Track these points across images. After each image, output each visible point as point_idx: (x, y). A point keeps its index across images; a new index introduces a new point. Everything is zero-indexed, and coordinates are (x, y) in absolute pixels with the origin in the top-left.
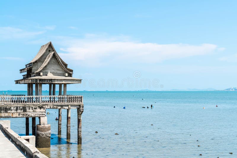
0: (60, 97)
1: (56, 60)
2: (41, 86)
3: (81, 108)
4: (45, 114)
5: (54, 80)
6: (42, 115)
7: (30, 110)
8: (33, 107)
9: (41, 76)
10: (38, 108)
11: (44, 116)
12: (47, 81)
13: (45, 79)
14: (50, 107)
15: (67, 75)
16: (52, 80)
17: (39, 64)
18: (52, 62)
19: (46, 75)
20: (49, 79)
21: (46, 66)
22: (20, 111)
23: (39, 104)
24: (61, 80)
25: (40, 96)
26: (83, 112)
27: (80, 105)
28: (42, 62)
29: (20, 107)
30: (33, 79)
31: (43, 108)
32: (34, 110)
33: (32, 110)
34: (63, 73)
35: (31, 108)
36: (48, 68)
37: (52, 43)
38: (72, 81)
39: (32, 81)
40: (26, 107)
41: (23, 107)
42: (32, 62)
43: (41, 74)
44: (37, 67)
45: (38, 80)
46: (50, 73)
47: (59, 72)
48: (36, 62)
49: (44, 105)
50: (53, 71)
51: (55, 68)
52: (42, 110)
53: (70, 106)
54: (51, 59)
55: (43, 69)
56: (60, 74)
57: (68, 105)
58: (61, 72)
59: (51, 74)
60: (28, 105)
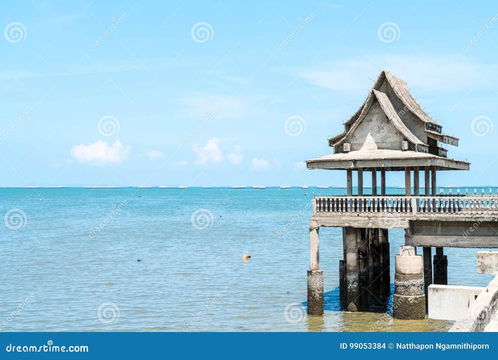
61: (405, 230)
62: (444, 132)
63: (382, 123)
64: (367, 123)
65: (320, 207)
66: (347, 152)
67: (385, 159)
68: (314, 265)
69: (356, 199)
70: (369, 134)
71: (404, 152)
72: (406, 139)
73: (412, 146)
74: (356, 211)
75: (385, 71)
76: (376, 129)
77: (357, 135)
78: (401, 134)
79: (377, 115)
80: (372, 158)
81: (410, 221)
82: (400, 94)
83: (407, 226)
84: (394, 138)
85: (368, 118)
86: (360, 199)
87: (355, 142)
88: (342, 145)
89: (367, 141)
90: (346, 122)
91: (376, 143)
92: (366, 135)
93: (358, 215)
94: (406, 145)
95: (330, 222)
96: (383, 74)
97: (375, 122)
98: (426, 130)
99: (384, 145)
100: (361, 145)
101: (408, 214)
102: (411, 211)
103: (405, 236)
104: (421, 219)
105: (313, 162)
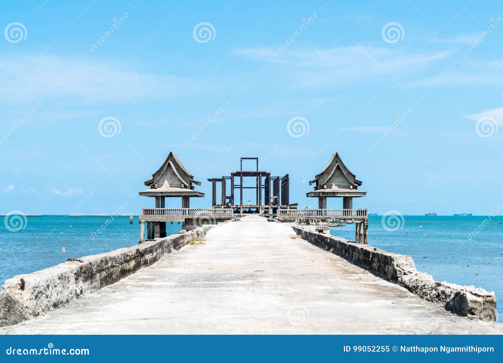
0: (345, 210)
1: (341, 172)
2: (326, 199)
3: (366, 222)
4: (328, 227)
5: (337, 192)
6: (325, 228)
7: (313, 223)
8: (316, 220)
9: (325, 189)
10: (320, 221)
11: (327, 229)
12: (330, 194)
13: (328, 193)
14: (333, 220)
15: (351, 187)
16: (335, 193)
17: (326, 176)
18: (337, 174)
19: (331, 188)
20: (332, 192)
21: (330, 179)
22: (304, 224)
23: (321, 217)
24: (344, 193)
25: (322, 209)
26: (367, 226)
27: (364, 219)
28: (329, 174)
29: (303, 220)
30: (316, 192)
31: (326, 221)
32: (317, 223)
33: (315, 223)
34: (348, 185)
35: (314, 221)
36: (332, 180)
37: (338, 154)
38: (356, 194)
39: (315, 194)
40: (309, 220)
41: (306, 220)
42: (318, 174)
43: (325, 187)
44: (323, 179)
45: (321, 193)
46: (335, 185)
47: (344, 184)
48: (322, 174)
49: (327, 218)
50: (338, 183)
51: (340, 180)
52: (325, 223)
53: (353, 220)
54: (335, 171)
55: (327, 182)
56: (345, 187)
57: (351, 219)
58: (346, 184)
59: (336, 187)
60: (311, 218)
61: (183, 222)
62: (195, 179)
63: (172, 176)
64: (165, 175)
65: (145, 213)
66: (156, 188)
67: (175, 192)
68: (143, 239)
69: (162, 209)
70: (166, 180)
71: (182, 189)
72: (183, 183)
73: (185, 187)
74: (161, 214)
75: (172, 152)
76: (169, 178)
77: (161, 181)
78: (180, 181)
79: (170, 172)
80: (169, 191)
81: (185, 219)
82: (178, 163)
83: (184, 221)
84: (177, 183)
85: (165, 173)
86: (157, 209)
87: (159, 184)
88: (154, 185)
89: (165, 183)
90: (153, 174)
91: (169, 184)
92: (165, 181)
93: (163, 216)
94: (183, 186)
95: (149, 219)
96: (171, 153)
97: (169, 175)
98: (190, 179)
99: (173, 186)
100: (162, 185)
101: (184, 216)
102: (186, 214)
103: (182, 226)
104: (190, 218)
105: (142, 193)
